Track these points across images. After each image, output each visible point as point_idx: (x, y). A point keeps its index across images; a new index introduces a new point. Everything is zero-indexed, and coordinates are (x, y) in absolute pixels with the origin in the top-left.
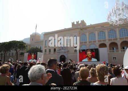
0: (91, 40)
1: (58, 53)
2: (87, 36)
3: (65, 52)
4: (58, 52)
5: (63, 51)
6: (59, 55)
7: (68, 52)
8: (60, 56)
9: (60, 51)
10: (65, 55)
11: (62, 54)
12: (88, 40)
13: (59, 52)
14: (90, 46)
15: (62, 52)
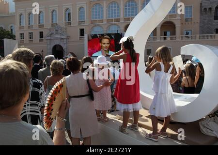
0: (112, 16)
1: (49, 41)
2: (105, 9)
3: (61, 39)
4: (48, 38)
5: (58, 36)
6: (50, 44)
7: (68, 38)
8: (52, 48)
9: (52, 37)
10: (62, 45)
11: (57, 43)
12: (105, 18)
13: (50, 39)
14: (109, 27)
15: (57, 39)
